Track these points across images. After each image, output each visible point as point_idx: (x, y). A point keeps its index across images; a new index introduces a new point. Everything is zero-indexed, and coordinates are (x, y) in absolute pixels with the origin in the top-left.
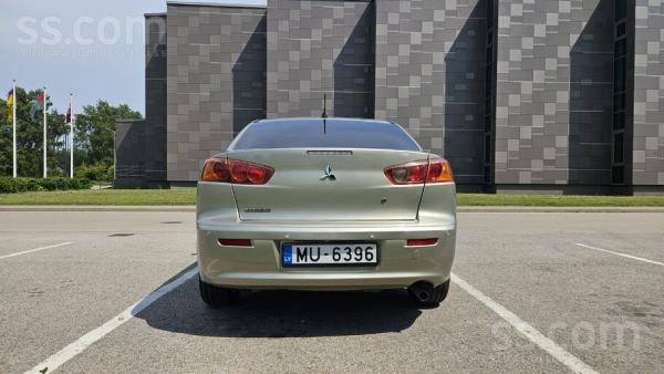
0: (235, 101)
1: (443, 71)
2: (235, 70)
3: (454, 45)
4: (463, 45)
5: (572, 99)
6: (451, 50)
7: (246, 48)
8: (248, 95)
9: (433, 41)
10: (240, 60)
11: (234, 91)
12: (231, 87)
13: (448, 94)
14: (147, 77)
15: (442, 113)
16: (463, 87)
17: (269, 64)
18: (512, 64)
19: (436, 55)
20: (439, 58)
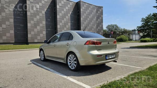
1: (45, 15)
3: (47, 10)
4: (49, 10)
5: (71, 25)
6: (46, 11)
9: (42, 8)
13: (46, 21)
15: (45, 25)
16: (49, 20)
18: (60, 16)
19: (43, 11)
20: (44, 12)
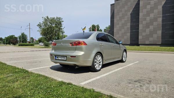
0: (131, 23)
2: (131, 14)
7: (134, 7)
8: (135, 20)
10: (133, 11)
11: (131, 20)
12: (130, 19)
14: (111, 19)
17: (140, 11)
